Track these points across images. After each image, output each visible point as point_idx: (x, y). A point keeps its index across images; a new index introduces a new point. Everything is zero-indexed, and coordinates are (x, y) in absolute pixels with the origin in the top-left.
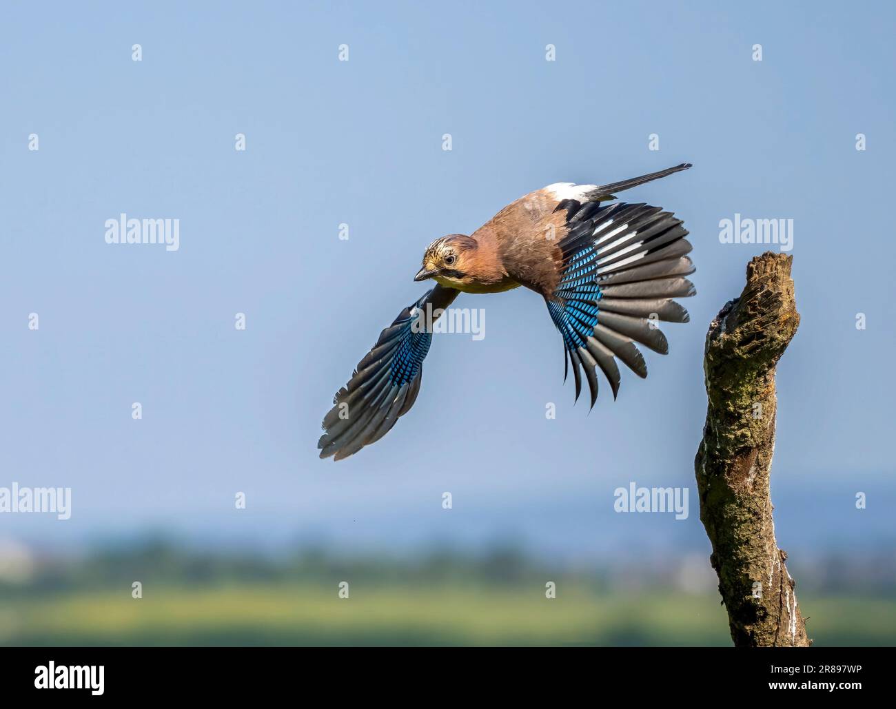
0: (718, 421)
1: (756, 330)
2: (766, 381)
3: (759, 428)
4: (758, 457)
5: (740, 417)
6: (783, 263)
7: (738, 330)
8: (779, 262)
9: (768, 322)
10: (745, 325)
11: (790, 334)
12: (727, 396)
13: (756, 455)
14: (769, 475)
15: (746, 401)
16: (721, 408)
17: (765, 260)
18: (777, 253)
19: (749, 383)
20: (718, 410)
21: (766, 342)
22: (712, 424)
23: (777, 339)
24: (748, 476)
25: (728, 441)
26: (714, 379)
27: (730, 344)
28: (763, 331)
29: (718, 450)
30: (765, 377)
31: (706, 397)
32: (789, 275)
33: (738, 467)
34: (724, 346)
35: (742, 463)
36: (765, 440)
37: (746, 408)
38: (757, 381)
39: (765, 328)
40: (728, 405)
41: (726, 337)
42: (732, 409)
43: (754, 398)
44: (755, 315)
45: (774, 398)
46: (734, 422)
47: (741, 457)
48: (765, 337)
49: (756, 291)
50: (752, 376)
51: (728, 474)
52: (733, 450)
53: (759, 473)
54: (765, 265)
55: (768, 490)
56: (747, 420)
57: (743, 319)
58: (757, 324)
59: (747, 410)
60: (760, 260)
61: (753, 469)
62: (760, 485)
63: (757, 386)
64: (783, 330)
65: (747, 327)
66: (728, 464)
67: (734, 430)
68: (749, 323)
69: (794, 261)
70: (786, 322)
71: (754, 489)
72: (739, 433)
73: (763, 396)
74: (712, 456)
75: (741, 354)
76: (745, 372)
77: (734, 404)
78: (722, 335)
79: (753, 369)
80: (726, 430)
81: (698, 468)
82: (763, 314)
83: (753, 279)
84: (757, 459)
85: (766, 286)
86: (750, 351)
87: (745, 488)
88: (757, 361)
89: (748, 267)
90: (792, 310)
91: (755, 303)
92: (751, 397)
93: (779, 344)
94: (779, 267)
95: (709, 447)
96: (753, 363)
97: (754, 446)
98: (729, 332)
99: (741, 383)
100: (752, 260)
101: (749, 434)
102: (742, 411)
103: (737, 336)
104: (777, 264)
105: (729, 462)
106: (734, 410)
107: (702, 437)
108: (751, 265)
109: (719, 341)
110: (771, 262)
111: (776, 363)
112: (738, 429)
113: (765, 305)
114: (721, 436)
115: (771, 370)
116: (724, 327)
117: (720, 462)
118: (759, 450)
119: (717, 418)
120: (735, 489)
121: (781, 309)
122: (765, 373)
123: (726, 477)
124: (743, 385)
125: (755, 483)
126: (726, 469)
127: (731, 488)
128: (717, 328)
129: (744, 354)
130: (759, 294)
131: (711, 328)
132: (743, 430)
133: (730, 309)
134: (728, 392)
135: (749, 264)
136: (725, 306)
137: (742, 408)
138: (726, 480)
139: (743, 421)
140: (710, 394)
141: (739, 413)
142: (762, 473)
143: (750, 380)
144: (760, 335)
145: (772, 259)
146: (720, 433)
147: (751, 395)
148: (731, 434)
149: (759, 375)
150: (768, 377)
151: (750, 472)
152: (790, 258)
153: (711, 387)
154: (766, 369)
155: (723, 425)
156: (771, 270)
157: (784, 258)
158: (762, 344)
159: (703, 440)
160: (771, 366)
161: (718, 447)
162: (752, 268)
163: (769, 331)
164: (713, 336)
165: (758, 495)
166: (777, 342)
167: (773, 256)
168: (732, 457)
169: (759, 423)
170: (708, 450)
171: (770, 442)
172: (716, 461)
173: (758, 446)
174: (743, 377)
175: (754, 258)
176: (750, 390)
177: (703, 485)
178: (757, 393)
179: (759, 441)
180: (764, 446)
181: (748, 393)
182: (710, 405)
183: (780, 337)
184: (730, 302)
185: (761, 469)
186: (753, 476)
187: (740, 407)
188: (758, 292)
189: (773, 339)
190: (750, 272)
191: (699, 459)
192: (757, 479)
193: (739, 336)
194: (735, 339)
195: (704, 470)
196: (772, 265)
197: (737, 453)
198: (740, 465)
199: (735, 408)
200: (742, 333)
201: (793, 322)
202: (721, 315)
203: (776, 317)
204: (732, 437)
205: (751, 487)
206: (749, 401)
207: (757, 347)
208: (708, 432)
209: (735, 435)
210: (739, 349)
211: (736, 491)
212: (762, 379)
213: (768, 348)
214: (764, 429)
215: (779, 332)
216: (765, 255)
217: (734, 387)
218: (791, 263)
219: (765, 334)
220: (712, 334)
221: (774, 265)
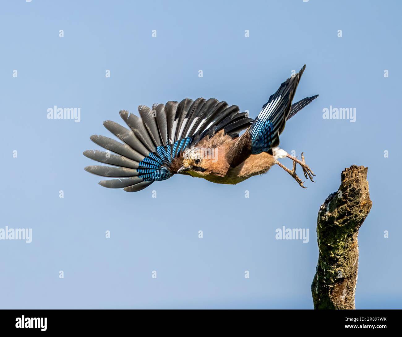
0: (325, 263)
1: (347, 210)
2: (352, 239)
3: (349, 267)
4: (348, 283)
5: (337, 260)
6: (362, 172)
7: (336, 210)
8: (360, 171)
9: (353, 206)
10: (340, 207)
11: (366, 213)
12: (330, 248)
13: (346, 283)
14: (354, 294)
15: (341, 251)
16: (327, 255)
17: (352, 170)
18: (359, 166)
19: (342, 241)
20: (325, 256)
21: (352, 217)
22: (321, 265)
23: (359, 215)
24: (342, 294)
25: (330, 275)
26: (323, 239)
27: (331, 219)
28: (351, 211)
29: (325, 279)
30: (352, 237)
31: (318, 249)
32: (366, 178)
33: (336, 289)
34: (328, 220)
35: (339, 287)
36: (352, 274)
37: (341, 256)
38: (347, 240)
39: (352, 209)
40: (331, 254)
41: (330, 214)
42: (333, 256)
43: (346, 250)
44: (346, 202)
45: (357, 249)
46: (334, 264)
47: (338, 284)
48: (352, 214)
49: (346, 188)
50: (344, 237)
51: (331, 294)
52: (334, 279)
53: (348, 293)
54: (352, 173)
55: (354, 303)
56: (342, 263)
57: (339, 204)
58: (348, 207)
59: (342, 257)
60: (349, 170)
61: (345, 290)
62: (349, 300)
63: (347, 242)
64: (362, 210)
65: (342, 208)
66: (330, 288)
67: (334, 268)
68: (343, 206)
69: (368, 170)
70: (364, 206)
71: (346, 302)
72: (337, 270)
73: (351, 248)
74: (321, 283)
75: (338, 224)
76: (341, 235)
77: (334, 253)
78: (327, 213)
79: (345, 233)
80: (329, 268)
81: (313, 290)
82: (351, 201)
83: (345, 181)
84: (348, 285)
85: (352, 185)
86: (344, 222)
87: (341, 301)
88: (348, 228)
89: (342, 174)
90: (368, 199)
91: (346, 195)
92: (344, 249)
93: (360, 219)
94: (360, 174)
95: (320, 278)
96: (345, 230)
97: (346, 277)
98: (331, 211)
99: (338, 240)
100: (344, 170)
101: (343, 271)
102: (338, 257)
103: (336, 214)
104: (359, 172)
105: (331, 287)
106: (335, 257)
107: (316, 272)
108: (344, 173)
109: (325, 217)
110: (356, 171)
111: (358, 230)
112: (337, 268)
113: (352, 196)
114: (326, 272)
115: (355, 233)
116: (328, 209)
117: (326, 286)
118: (349, 279)
119: (324, 261)
120: (335, 302)
121: (361, 198)
122: (352, 235)
123: (330, 295)
124: (339, 242)
125: (346, 299)
126: (329, 291)
127: (332, 302)
128: (324, 209)
129: (340, 224)
130: (348, 189)
131: (321, 209)
132: (339, 268)
133: (332, 198)
134: (331, 246)
135: (343, 172)
136: (329, 197)
137: (339, 256)
138: (329, 297)
139: (339, 263)
140: (320, 247)
141: (337, 258)
142: (350, 293)
143: (343, 239)
144: (349, 213)
145: (356, 169)
146: (326, 270)
147: (344, 248)
148: (333, 270)
149: (348, 236)
150: (353, 238)
151: (343, 293)
152: (366, 169)
153: (320, 243)
154: (353, 233)
155: (328, 265)
156: (356, 175)
157: (363, 169)
158: (350, 218)
159: (316, 274)
160: (355, 231)
161: (325, 278)
162: (344, 175)
163: (354, 211)
164: (322, 214)
165: (348, 306)
166: (359, 217)
167: (356, 167)
168: (333, 284)
169: (349, 264)
170: (319, 280)
171: (355, 275)
172: (323, 286)
173: (348, 277)
174: (339, 237)
175: (345, 169)
176: (343, 245)
177: (316, 300)
178: (347, 247)
179: (349, 274)
180: (351, 277)
181: (342, 247)
182: (320, 254)
183: (361, 214)
184: (332, 194)
185: (350, 291)
186: (345, 295)
187: (338, 255)
188: (348, 188)
189: (356, 216)
190: (343, 177)
191: (314, 285)
192: (347, 296)
193: (337, 213)
194: (334, 215)
195: (317, 291)
196: (356, 173)
197: (336, 281)
198: (337, 288)
199: (334, 255)
200: (338, 212)
201: (368, 206)
202: (327, 202)
203: (358, 203)
204: (333, 272)
205: (344, 301)
206: (343, 251)
207: (347, 220)
208: (319, 269)
209: (335, 271)
210: (337, 221)
211: (335, 303)
212: (350, 239)
213: (354, 221)
214: (352, 268)
215: (360, 212)
216: (352, 167)
217: (334, 243)
218: (367, 172)
219: (352, 212)
220: (322, 213)
221: (357, 173)
